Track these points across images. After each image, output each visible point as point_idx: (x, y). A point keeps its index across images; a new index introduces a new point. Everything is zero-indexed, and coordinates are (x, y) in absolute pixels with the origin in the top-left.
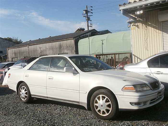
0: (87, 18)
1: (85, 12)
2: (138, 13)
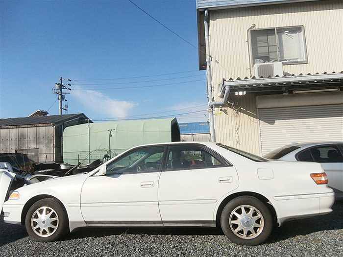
0: (60, 96)
1: (57, 87)
2: (241, 93)
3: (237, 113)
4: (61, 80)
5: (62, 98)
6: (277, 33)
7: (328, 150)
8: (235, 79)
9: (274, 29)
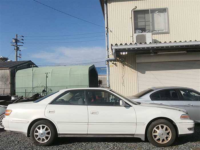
0: (16, 48)
1: (14, 41)
2: (124, 53)
3: (124, 66)
4: (17, 36)
5: (18, 49)
6: (151, 12)
7: (172, 92)
8: (119, 44)
9: (149, 10)
